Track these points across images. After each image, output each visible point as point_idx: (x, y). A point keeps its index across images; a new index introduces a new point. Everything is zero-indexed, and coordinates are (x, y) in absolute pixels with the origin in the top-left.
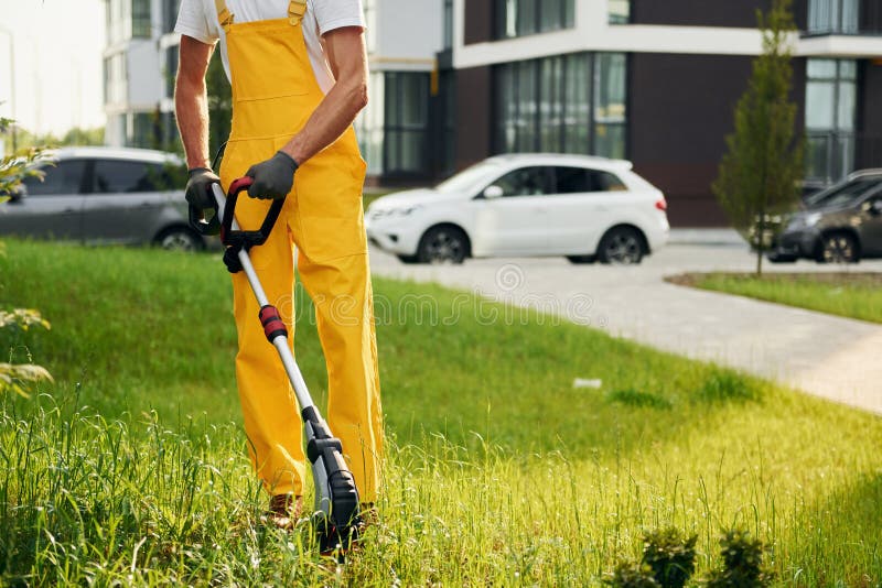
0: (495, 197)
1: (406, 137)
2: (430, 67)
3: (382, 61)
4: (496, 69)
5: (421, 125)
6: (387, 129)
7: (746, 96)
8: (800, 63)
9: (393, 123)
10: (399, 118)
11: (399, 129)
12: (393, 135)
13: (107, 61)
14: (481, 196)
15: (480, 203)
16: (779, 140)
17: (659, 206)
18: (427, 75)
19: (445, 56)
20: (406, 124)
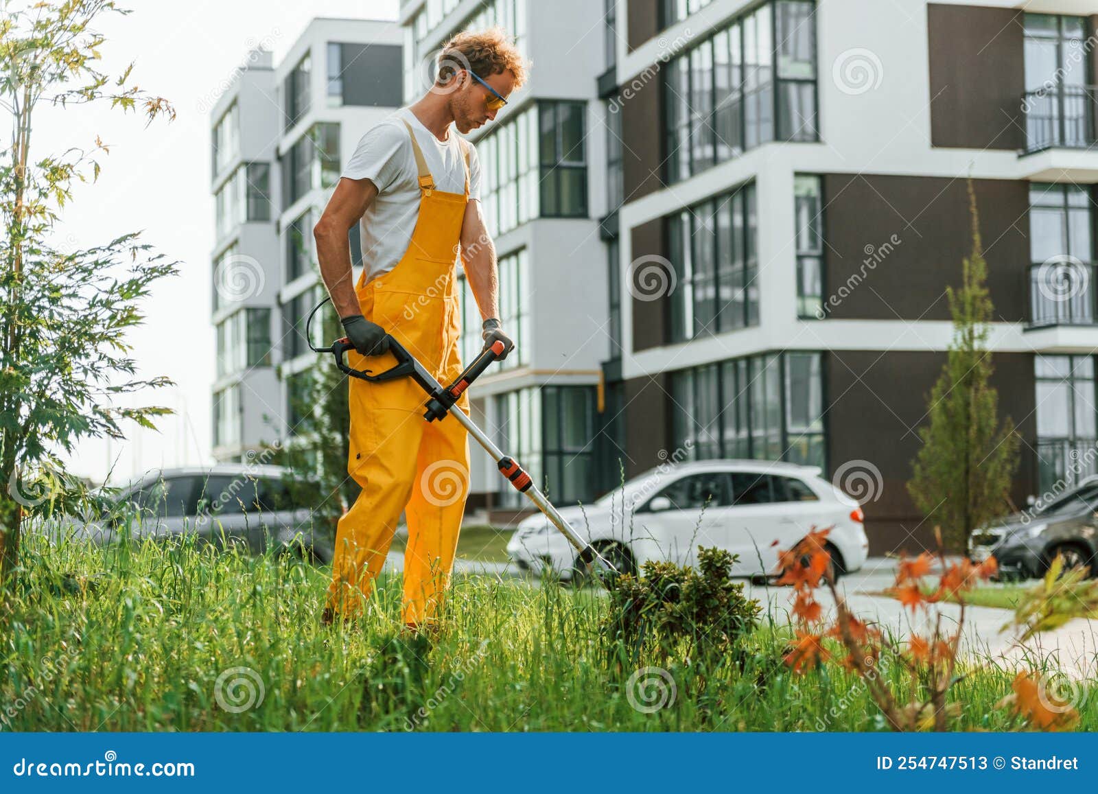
0: (662, 510)
1: (569, 462)
2: (597, 379)
3: (538, 373)
4: (671, 378)
5: (587, 448)
6: (545, 453)
7: (939, 383)
8: (1029, 357)
9: (553, 446)
10: (560, 440)
11: (560, 453)
12: (553, 460)
13: (217, 395)
14: (646, 509)
15: (645, 518)
16: (980, 431)
17: (854, 516)
18: (593, 388)
19: (613, 364)
20: (568, 446)
